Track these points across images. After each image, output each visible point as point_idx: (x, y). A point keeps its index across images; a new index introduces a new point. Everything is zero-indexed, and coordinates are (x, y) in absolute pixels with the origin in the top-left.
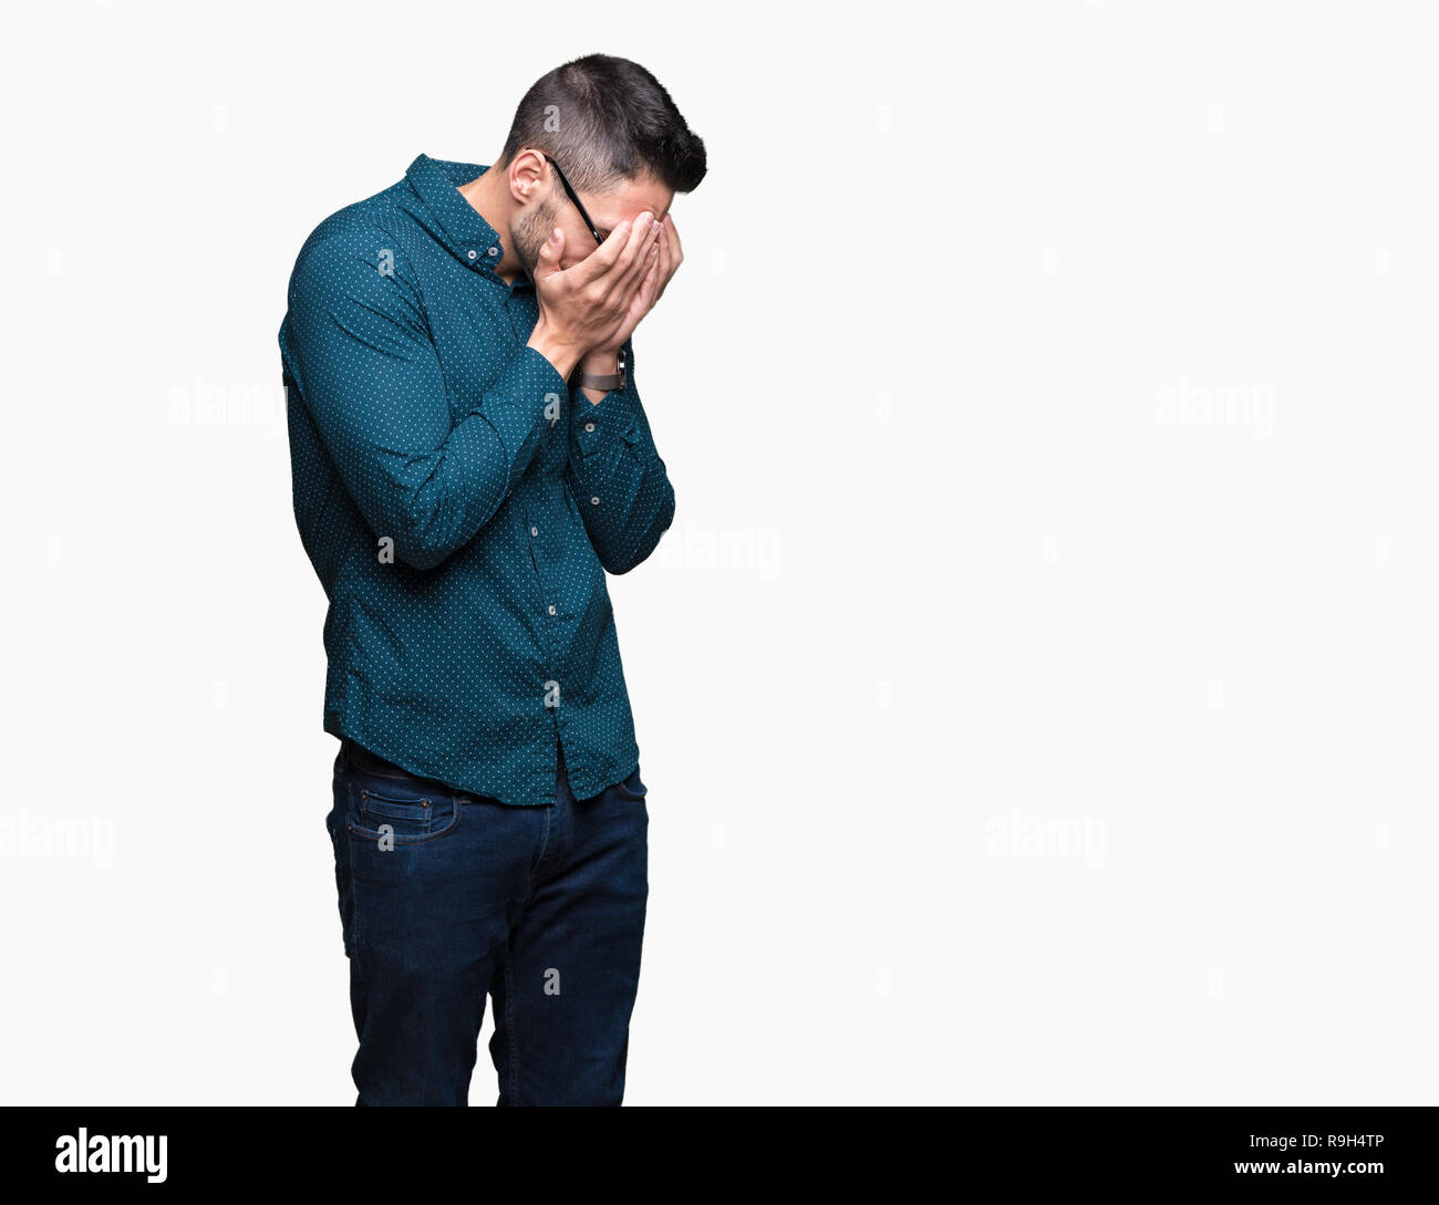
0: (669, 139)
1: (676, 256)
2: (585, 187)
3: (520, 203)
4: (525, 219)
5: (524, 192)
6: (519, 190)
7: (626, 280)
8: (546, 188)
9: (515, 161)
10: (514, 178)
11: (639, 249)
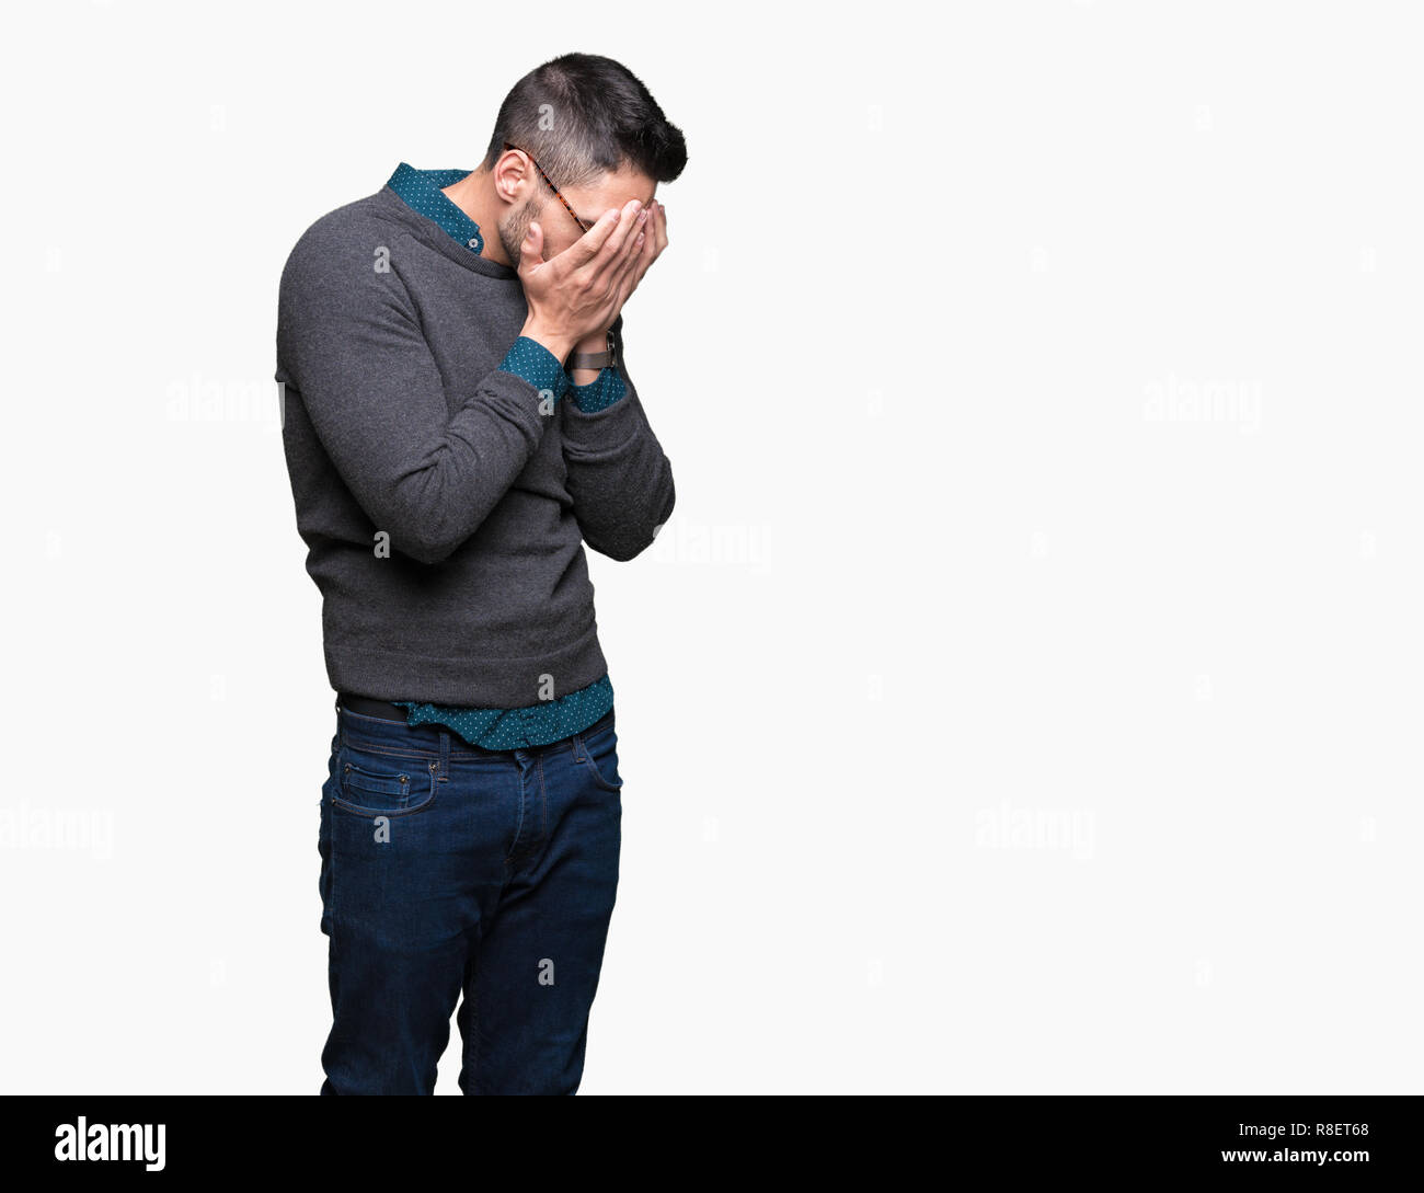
0: (648, 131)
1: (661, 241)
2: (568, 182)
3: (507, 203)
4: (512, 218)
5: (511, 192)
6: (505, 192)
7: (613, 267)
8: (530, 186)
9: (500, 161)
10: (499, 178)
11: (626, 237)
